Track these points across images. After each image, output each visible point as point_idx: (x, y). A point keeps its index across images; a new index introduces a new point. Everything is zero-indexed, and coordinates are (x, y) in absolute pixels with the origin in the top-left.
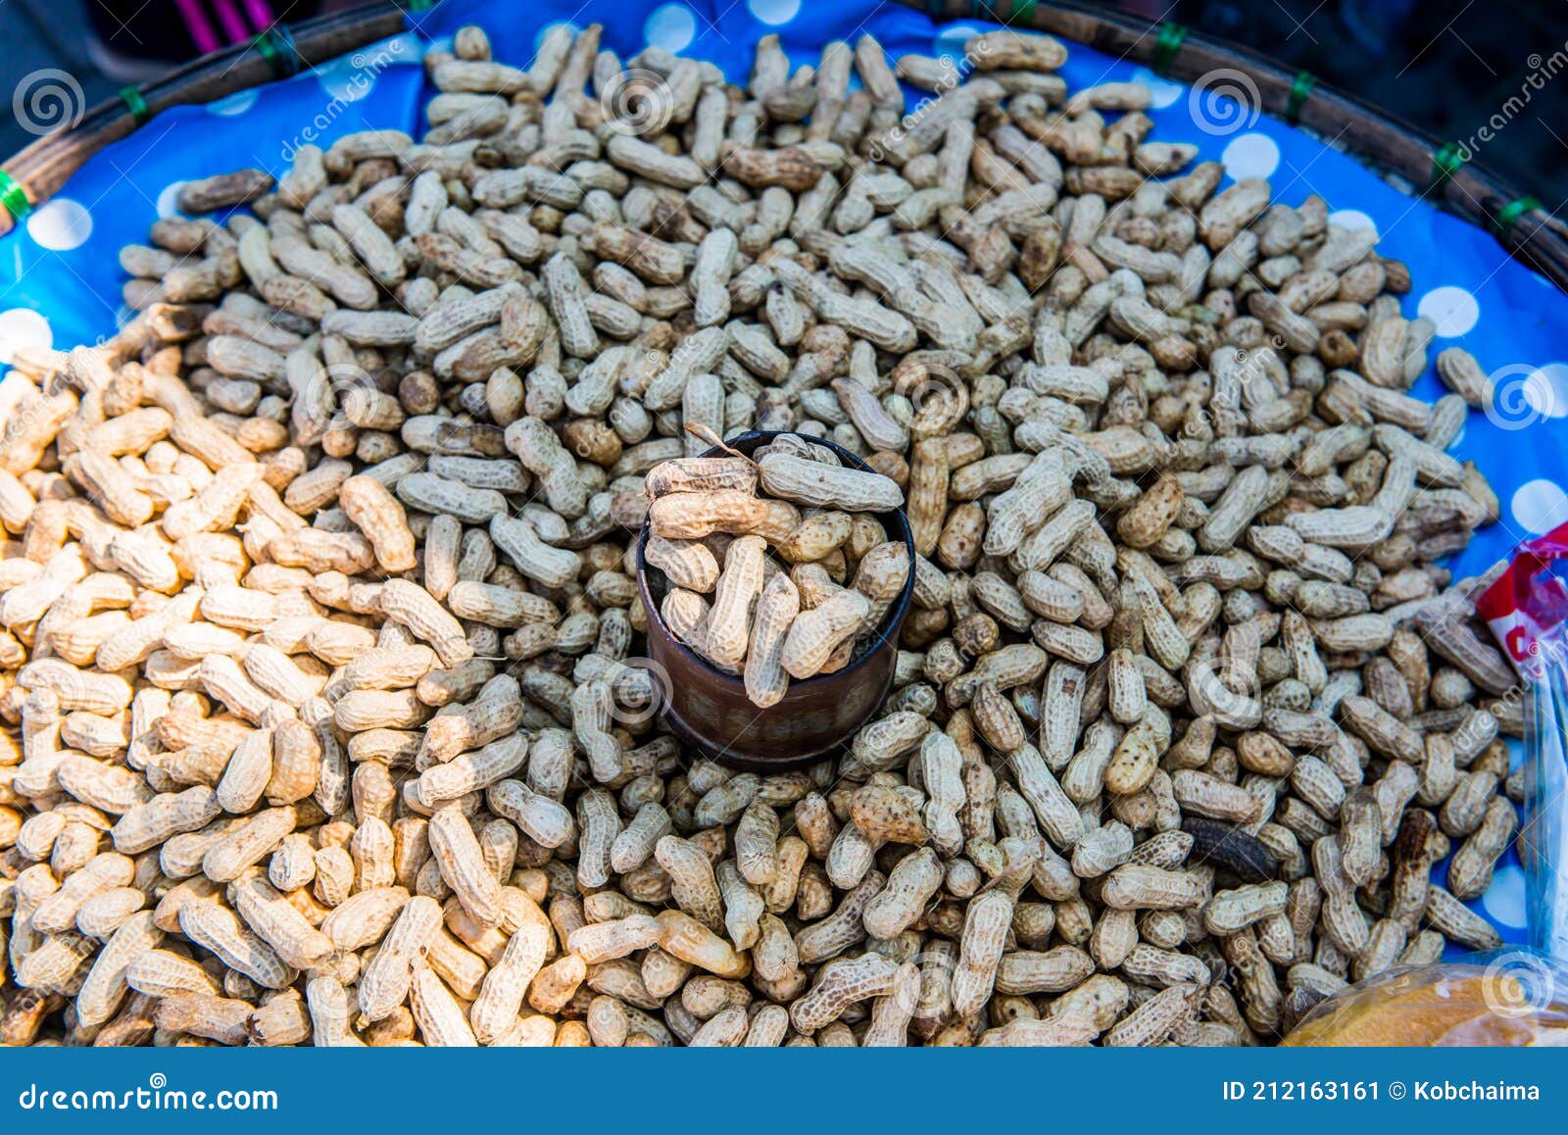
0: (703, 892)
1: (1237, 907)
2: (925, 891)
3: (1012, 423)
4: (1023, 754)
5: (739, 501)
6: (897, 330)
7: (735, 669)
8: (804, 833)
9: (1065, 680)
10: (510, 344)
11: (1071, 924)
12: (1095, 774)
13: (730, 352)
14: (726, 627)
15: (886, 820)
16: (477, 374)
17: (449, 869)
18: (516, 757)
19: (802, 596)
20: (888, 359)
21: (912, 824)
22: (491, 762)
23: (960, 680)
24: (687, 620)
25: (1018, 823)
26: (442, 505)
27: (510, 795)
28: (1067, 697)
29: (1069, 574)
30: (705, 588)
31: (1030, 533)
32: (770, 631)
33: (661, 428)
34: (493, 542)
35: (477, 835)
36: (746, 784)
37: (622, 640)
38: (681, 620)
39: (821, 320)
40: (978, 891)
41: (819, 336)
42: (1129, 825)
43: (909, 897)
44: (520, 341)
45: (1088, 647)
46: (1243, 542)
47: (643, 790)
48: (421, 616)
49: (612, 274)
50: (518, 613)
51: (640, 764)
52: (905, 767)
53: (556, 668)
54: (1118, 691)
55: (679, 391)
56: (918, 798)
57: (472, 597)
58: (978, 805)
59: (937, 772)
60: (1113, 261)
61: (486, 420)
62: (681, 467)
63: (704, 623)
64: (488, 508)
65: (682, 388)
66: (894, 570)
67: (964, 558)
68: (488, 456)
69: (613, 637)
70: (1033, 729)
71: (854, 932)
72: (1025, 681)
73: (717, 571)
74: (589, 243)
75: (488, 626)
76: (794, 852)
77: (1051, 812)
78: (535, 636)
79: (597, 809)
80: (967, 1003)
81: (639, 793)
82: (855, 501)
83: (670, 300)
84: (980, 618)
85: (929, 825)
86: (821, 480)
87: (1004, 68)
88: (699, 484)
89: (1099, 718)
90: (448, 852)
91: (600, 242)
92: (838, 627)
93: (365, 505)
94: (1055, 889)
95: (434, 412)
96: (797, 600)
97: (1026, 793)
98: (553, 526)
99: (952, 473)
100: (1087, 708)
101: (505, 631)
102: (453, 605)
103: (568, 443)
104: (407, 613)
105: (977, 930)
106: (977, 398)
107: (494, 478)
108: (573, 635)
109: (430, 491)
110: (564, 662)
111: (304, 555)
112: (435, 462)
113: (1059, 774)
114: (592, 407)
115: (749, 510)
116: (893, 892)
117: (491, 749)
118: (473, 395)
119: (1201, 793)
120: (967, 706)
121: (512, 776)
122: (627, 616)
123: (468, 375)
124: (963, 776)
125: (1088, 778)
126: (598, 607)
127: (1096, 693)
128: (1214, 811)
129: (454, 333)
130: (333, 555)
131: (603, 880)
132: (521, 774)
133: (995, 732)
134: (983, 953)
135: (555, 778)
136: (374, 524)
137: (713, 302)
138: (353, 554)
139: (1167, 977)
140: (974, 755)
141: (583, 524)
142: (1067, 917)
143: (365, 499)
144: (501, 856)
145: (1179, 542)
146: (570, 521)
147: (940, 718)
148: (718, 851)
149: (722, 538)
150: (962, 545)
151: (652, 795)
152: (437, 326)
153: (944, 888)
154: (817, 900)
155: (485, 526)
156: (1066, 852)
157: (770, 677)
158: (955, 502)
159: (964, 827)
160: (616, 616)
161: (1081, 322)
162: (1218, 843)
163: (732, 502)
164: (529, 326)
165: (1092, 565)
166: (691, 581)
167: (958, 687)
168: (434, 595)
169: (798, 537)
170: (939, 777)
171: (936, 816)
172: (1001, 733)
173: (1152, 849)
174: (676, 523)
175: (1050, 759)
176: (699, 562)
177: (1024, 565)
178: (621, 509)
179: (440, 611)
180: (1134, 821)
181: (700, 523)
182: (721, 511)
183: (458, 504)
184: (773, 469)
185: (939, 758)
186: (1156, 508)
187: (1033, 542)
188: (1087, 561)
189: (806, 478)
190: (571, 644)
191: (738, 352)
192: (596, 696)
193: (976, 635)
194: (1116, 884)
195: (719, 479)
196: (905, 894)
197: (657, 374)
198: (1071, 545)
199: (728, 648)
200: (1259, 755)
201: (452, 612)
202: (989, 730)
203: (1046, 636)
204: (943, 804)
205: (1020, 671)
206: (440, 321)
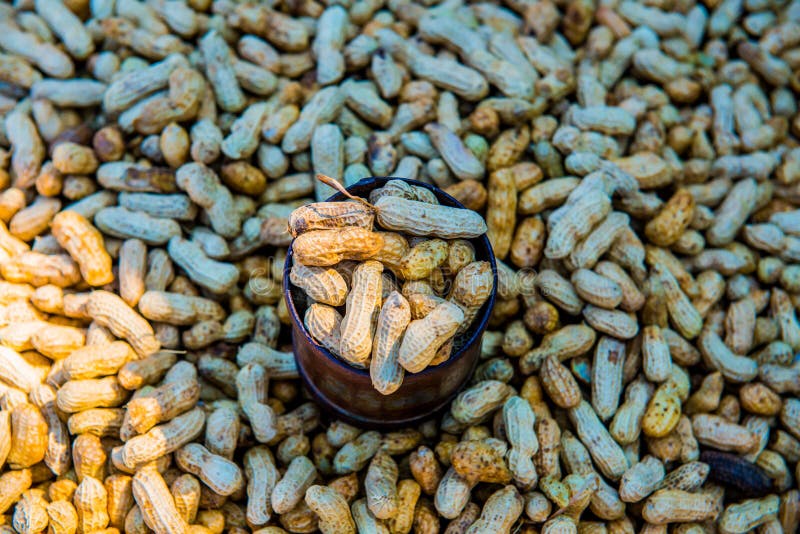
0: (342, 526)
1: (743, 516)
2: (510, 519)
3: (563, 154)
4: (580, 410)
5: (362, 236)
6: (472, 83)
7: (363, 365)
8: (417, 477)
9: (610, 352)
10: (177, 105)
12: (634, 422)
13: (347, 105)
14: (355, 335)
16: (153, 129)
17: (149, 515)
18: (196, 426)
19: (413, 308)
20: (467, 107)
21: (499, 469)
22: (178, 432)
23: (531, 354)
24: (325, 328)
25: (578, 463)
26: (130, 232)
27: (193, 456)
28: (612, 364)
29: (611, 270)
30: (337, 303)
31: (580, 240)
32: (389, 337)
33: (294, 166)
34: (171, 259)
35: (169, 487)
36: (371, 440)
37: (273, 331)
38: (320, 328)
39: (414, 77)
40: (550, 518)
41: (413, 89)
42: (661, 459)
43: (498, 524)
44: (185, 102)
45: (626, 326)
46: (740, 238)
47: (293, 447)
48: (118, 320)
49: (251, 45)
50: (192, 314)
51: (290, 425)
52: (492, 423)
53: (224, 354)
54: (650, 358)
55: (308, 139)
56: (502, 448)
57: (157, 303)
58: (547, 450)
59: (516, 428)
60: (634, 19)
61: (160, 163)
62: (315, 210)
63: (337, 330)
64: (166, 234)
65: (311, 135)
67: (530, 260)
68: (165, 193)
69: (266, 328)
70: (587, 390)
72: (580, 353)
73: (346, 289)
74: (234, 21)
75: (171, 325)
76: (410, 490)
77: (602, 454)
78: (207, 331)
79: (260, 465)
81: (290, 449)
82: (450, 231)
83: (297, 64)
84: (545, 307)
85: (511, 468)
86: (424, 216)
88: (329, 223)
89: (635, 378)
90: (148, 502)
91: (243, 21)
92: (441, 333)
93: (72, 235)
94: (607, 512)
95: (121, 159)
96: (409, 312)
97: (583, 439)
98: (216, 245)
99: (520, 194)
100: (627, 371)
101: (183, 328)
102: (143, 309)
103: (225, 181)
104: (108, 318)
106: (536, 135)
107: (170, 210)
108: (235, 329)
109: (122, 222)
110: (228, 349)
111: (27, 273)
112: (124, 198)
113: (608, 423)
114: (242, 153)
115: (369, 243)
116: (486, 521)
117: (177, 421)
118: (150, 144)
119: (713, 432)
120: (536, 374)
121: (193, 441)
122: (276, 312)
123: (146, 129)
124: (536, 428)
125: (630, 426)
126: (253, 306)
127: (633, 360)
128: (724, 445)
129: (134, 97)
130: (49, 273)
131: (267, 518)
132: (201, 438)
133: (559, 394)
135: (228, 440)
136: (79, 250)
137: (330, 65)
138: (65, 272)
140: (543, 411)
141: (239, 243)
143: (71, 230)
144: (188, 503)
145: (693, 240)
146: (229, 240)
147: (517, 383)
148: (353, 493)
149: (349, 264)
150: (529, 251)
151: (300, 450)
152: (120, 92)
153: (524, 515)
154: (429, 528)
155: (164, 246)
156: (615, 483)
157: (390, 372)
158: (521, 217)
159: (538, 467)
160: (267, 312)
161: (611, 70)
162: (727, 470)
163: (356, 237)
164: (191, 91)
165: (627, 262)
166: (327, 298)
167: (529, 360)
168: (128, 303)
169: (408, 261)
170: (518, 431)
171: (517, 461)
172: (563, 395)
173: (678, 477)
174: (313, 255)
175: (600, 413)
176: (332, 283)
177: (576, 265)
178: (269, 231)
179: (133, 315)
180: (665, 456)
181: (331, 254)
182: (348, 244)
183: (142, 231)
184: (386, 209)
185: (517, 417)
186: (675, 216)
187: (582, 247)
188: (623, 259)
189: (412, 215)
190: (234, 336)
191: (352, 105)
192: (255, 377)
193: (542, 320)
194: (653, 506)
195: (345, 218)
196: (495, 523)
197: (291, 124)
198: (611, 247)
199: (357, 351)
200: (756, 401)
201: (142, 315)
202: (554, 393)
203: (594, 319)
204: (521, 451)
205: (576, 346)
206: (122, 88)
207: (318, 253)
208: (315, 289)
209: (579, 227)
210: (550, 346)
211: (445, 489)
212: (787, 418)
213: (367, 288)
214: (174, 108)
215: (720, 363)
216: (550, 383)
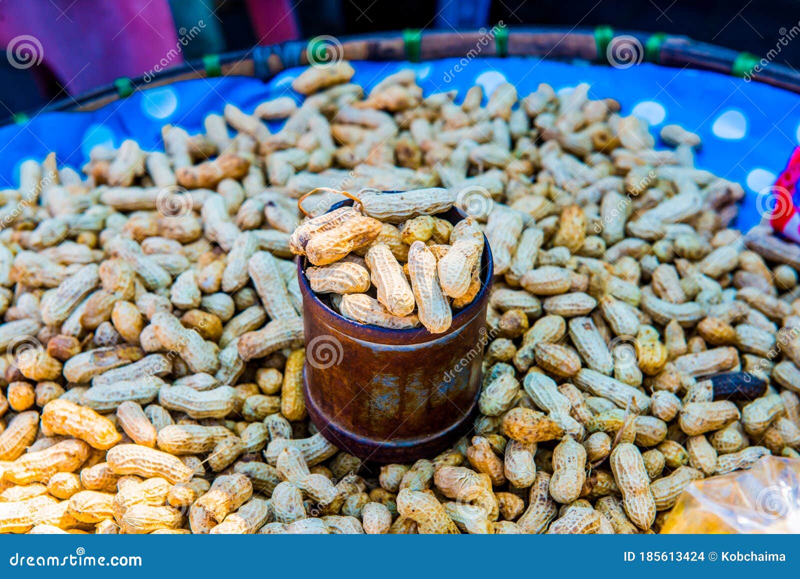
0: (442, 518)
1: (760, 409)
2: (582, 458)
4: (585, 373)
7: (414, 324)
8: (482, 467)
9: (582, 326)
10: (116, 290)
11: (674, 453)
15: (534, 423)
16: (100, 318)
18: (263, 511)
21: (550, 422)
22: (250, 514)
23: (520, 352)
26: (119, 398)
27: (274, 529)
28: (589, 332)
31: (513, 253)
32: (426, 278)
33: (240, 303)
34: (165, 408)
37: (286, 431)
40: (613, 447)
42: (670, 390)
43: (574, 464)
44: (122, 284)
47: (357, 501)
48: (146, 458)
49: (155, 243)
53: (253, 459)
55: (244, 274)
62: (311, 223)
64: (153, 386)
65: (247, 266)
66: (475, 232)
68: (135, 360)
69: (279, 430)
71: (549, 509)
73: (367, 273)
75: (192, 454)
77: (622, 395)
78: (230, 443)
80: (646, 515)
81: (355, 504)
82: (428, 204)
85: (557, 425)
87: (322, 89)
92: (469, 254)
93: (66, 414)
94: (654, 432)
95: (82, 351)
97: (601, 393)
98: (202, 379)
101: (205, 454)
102: (163, 445)
104: (134, 461)
105: (626, 468)
107: (147, 368)
108: (253, 437)
109: (107, 393)
111: (34, 470)
112: (96, 380)
113: (612, 375)
114: (190, 302)
116: (562, 468)
117: (244, 509)
118: (104, 331)
119: (696, 363)
120: (534, 362)
121: (266, 522)
123: (92, 322)
124: (560, 392)
126: (259, 418)
127: (603, 328)
128: (710, 369)
129: (71, 304)
130: (56, 461)
132: (271, 518)
133: (563, 363)
134: (639, 479)
135: (297, 509)
136: (80, 423)
138: (72, 452)
139: (747, 463)
141: (221, 377)
142: (669, 450)
143: (64, 410)
145: (593, 243)
146: (212, 373)
151: (364, 501)
152: (56, 303)
154: (514, 503)
155: (155, 400)
156: (648, 412)
157: (440, 307)
159: (579, 420)
160: (274, 419)
162: (725, 382)
163: (357, 222)
164: (124, 272)
165: (558, 260)
166: (354, 283)
167: (521, 356)
168: (146, 444)
169: (408, 229)
170: (548, 394)
171: (560, 419)
172: (566, 362)
173: (692, 397)
174: (328, 248)
175: (602, 371)
176: (354, 269)
177: (519, 275)
178: (247, 345)
179: (157, 452)
180: (671, 386)
181: (344, 241)
182: (354, 230)
183: (130, 393)
184: (369, 203)
185: (540, 385)
186: (573, 223)
187: (517, 260)
188: (553, 260)
189: (392, 200)
190: (255, 443)
191: (266, 246)
192: (295, 455)
193: (516, 320)
194: (688, 414)
195: (339, 219)
196: (572, 464)
197: (223, 271)
198: (538, 259)
199: (405, 299)
200: (716, 327)
201: (165, 451)
202: (558, 365)
203: (557, 305)
204: (559, 409)
205: (553, 330)
206: (57, 299)
207: (332, 244)
208: (341, 280)
209: (508, 240)
210: (533, 338)
211: (513, 461)
212: (744, 340)
213: (385, 259)
214: (113, 293)
215: (669, 313)
216: (550, 358)
